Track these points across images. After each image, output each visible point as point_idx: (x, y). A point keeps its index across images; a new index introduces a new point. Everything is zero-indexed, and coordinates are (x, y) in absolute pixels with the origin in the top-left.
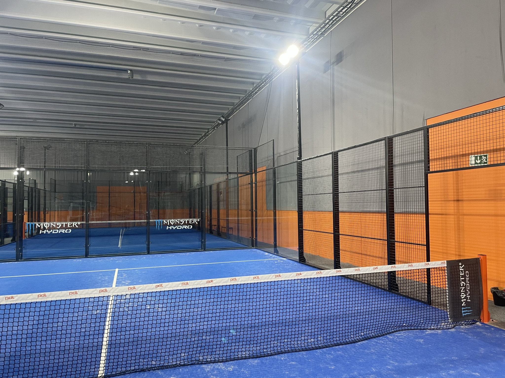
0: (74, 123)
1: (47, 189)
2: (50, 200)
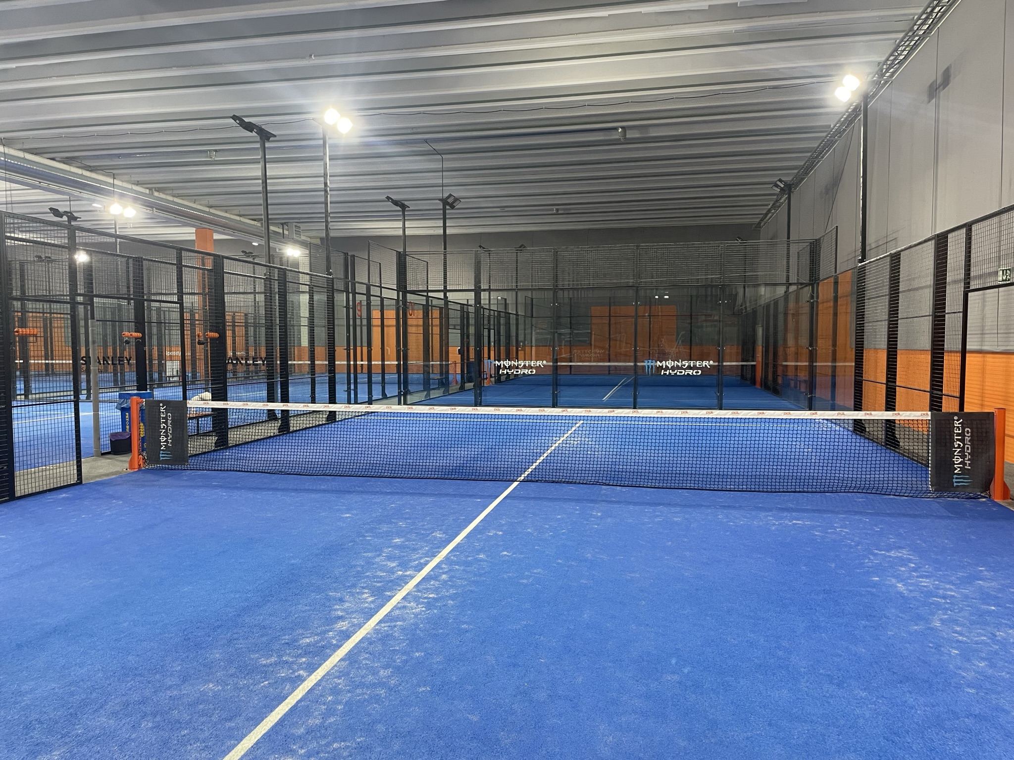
0: (555, 208)
1: (519, 313)
2: (525, 330)
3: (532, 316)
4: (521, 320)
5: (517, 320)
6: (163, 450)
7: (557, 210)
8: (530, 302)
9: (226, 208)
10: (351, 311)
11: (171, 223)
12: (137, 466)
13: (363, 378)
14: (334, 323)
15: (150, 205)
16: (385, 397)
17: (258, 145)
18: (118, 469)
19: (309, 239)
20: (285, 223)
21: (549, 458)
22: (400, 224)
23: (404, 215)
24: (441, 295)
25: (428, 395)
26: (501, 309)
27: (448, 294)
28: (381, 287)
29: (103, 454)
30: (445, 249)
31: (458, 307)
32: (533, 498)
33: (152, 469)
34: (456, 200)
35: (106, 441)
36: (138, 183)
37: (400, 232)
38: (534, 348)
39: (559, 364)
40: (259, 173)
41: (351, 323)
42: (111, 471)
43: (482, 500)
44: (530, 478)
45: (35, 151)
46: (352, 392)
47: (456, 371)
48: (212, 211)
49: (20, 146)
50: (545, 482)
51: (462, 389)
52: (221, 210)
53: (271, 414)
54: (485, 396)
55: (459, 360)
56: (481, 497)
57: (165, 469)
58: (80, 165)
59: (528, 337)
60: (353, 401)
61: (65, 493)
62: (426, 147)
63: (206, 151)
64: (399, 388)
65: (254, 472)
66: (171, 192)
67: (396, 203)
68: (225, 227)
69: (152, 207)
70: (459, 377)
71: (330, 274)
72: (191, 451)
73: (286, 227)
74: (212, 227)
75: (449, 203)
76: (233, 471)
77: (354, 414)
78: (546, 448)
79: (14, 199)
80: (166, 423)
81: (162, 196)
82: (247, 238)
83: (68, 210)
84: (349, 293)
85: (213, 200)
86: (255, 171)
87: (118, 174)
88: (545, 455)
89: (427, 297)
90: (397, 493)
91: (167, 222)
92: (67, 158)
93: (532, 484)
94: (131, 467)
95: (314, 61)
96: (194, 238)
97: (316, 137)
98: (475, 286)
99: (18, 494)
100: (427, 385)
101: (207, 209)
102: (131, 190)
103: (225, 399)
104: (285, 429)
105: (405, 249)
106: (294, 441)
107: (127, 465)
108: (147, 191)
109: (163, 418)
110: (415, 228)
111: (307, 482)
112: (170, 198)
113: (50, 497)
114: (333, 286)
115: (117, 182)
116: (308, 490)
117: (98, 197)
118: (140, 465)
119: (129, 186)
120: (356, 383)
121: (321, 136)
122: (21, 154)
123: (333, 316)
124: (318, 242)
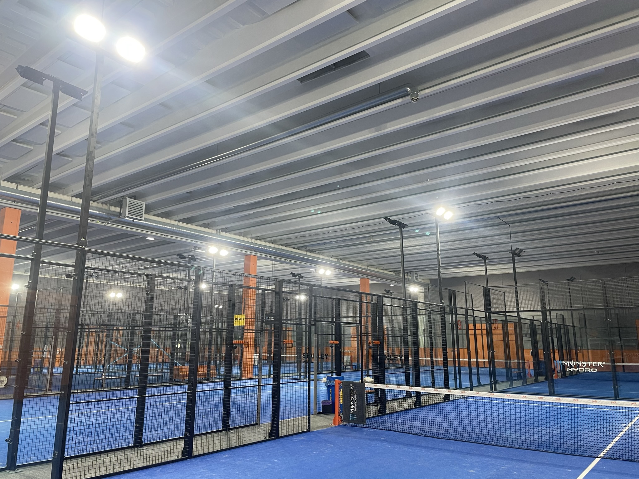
0: (596, 250)
1: (575, 326)
2: (581, 337)
3: (586, 328)
4: (577, 331)
5: (574, 330)
6: (352, 414)
7: (598, 252)
8: (583, 317)
9: (376, 266)
10: (454, 325)
11: (347, 276)
12: (337, 423)
13: (465, 370)
14: (446, 333)
15: (338, 268)
16: (480, 385)
17: (399, 230)
18: (327, 424)
19: (423, 281)
20: (409, 272)
21: (621, 441)
22: (483, 268)
23: (485, 262)
24: (516, 314)
25: (512, 384)
26: (560, 322)
27: (520, 313)
28: (473, 310)
29: (318, 413)
30: (516, 283)
31: (528, 322)
32: (615, 473)
33: (346, 425)
34: (521, 251)
35: (320, 405)
36: (332, 257)
37: (484, 273)
38: (590, 351)
39: (616, 364)
40: (399, 245)
41: (455, 332)
42: (324, 424)
43: (573, 470)
44: (609, 456)
45: (286, 245)
46: (458, 380)
47: (530, 367)
48: (369, 268)
49: (280, 243)
50: (623, 460)
51: (536, 381)
52: (374, 268)
53: (409, 394)
54: (557, 387)
55: (531, 360)
56: (571, 468)
57: (353, 426)
58: (305, 250)
59: (584, 342)
60: (458, 387)
61: (303, 436)
62: (499, 221)
63: (368, 237)
64: (491, 379)
65: (404, 433)
66: (348, 260)
67: (479, 256)
68: (375, 276)
69: (339, 269)
70: (532, 372)
71: (442, 303)
72: (367, 415)
73: (409, 274)
74: (369, 277)
75: (516, 254)
76: (392, 431)
77: (459, 396)
78: (617, 432)
79: (276, 269)
80: (353, 396)
81: (344, 262)
82: (387, 282)
83: (298, 272)
84: (453, 314)
85: (369, 262)
86: (397, 244)
87: (323, 253)
88: (617, 438)
89: (506, 316)
90: (505, 459)
91: (344, 276)
92: (300, 247)
93: (611, 461)
94: (334, 424)
95: (429, 183)
96: (359, 284)
97: (431, 222)
98: (541, 307)
99: (280, 435)
100: (509, 377)
101: (366, 268)
102: (329, 261)
103: (383, 382)
104: (418, 404)
105: (487, 285)
106: (425, 413)
107: (332, 422)
108: (337, 260)
109: (352, 393)
110: (492, 270)
111: (439, 443)
112: (348, 263)
113: (295, 438)
114: (444, 311)
115: (323, 257)
116: (441, 449)
117: (313, 265)
118: (339, 422)
119: (328, 258)
120: (460, 374)
121: (435, 221)
122: (280, 247)
123: (445, 328)
124: (429, 282)
